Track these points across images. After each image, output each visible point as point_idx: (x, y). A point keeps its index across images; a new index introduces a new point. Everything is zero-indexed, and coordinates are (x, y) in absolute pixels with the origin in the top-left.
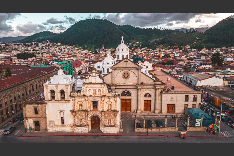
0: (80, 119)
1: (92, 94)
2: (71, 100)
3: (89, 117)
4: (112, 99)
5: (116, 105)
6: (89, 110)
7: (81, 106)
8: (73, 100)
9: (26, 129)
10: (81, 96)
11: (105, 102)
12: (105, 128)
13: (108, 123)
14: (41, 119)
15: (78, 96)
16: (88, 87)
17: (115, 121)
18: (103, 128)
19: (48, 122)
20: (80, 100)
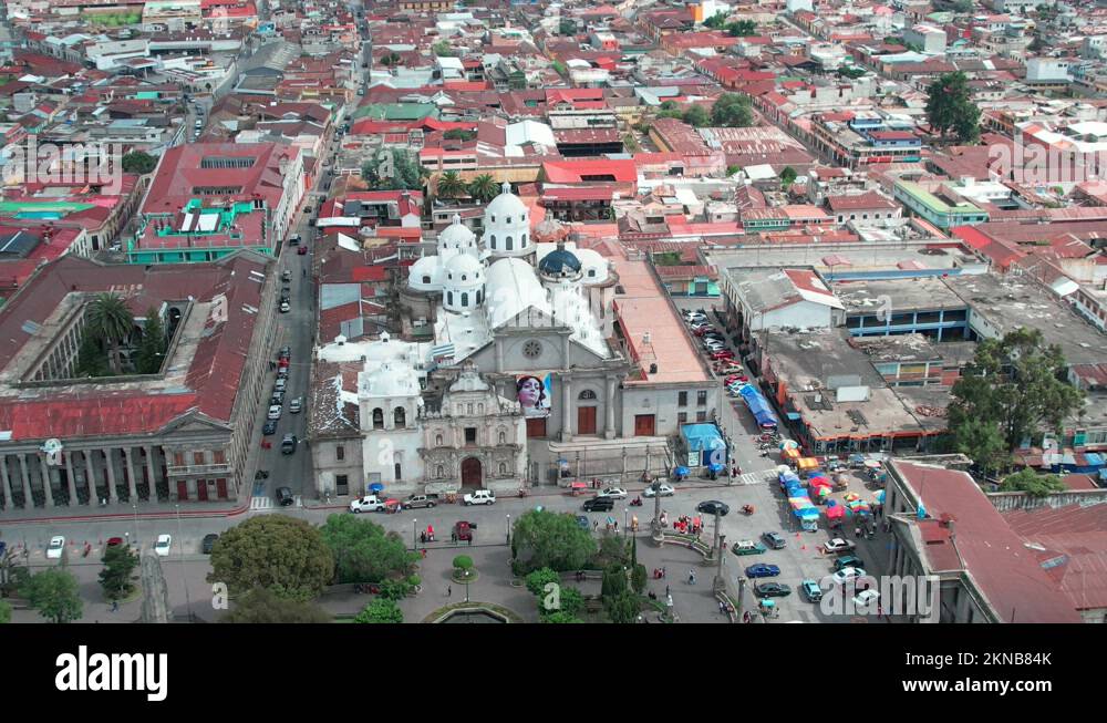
0: (437, 466)
1: (465, 413)
2: (420, 427)
3: (458, 460)
4: (507, 423)
5: (515, 434)
6: (457, 446)
7: (442, 440)
8: (424, 428)
9: (318, 492)
10: (441, 417)
11: (491, 430)
13: (499, 472)
14: (350, 470)
15: (434, 418)
16: (457, 399)
17: (514, 466)
19: (366, 476)
20: (438, 426)
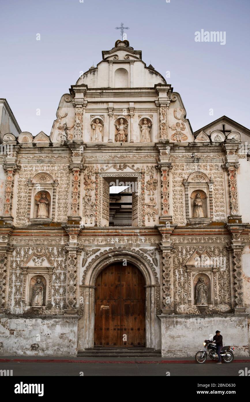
0: (31, 275)
1: (106, 139)
3: (84, 261)
4: (211, 165)
7: (48, 205)
10: (51, 146)
12: (179, 326)
13: (192, 298)
16: (90, 106)
18: (167, 328)
20: (45, 168)
